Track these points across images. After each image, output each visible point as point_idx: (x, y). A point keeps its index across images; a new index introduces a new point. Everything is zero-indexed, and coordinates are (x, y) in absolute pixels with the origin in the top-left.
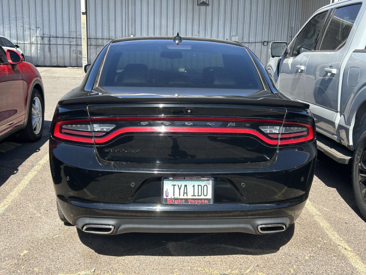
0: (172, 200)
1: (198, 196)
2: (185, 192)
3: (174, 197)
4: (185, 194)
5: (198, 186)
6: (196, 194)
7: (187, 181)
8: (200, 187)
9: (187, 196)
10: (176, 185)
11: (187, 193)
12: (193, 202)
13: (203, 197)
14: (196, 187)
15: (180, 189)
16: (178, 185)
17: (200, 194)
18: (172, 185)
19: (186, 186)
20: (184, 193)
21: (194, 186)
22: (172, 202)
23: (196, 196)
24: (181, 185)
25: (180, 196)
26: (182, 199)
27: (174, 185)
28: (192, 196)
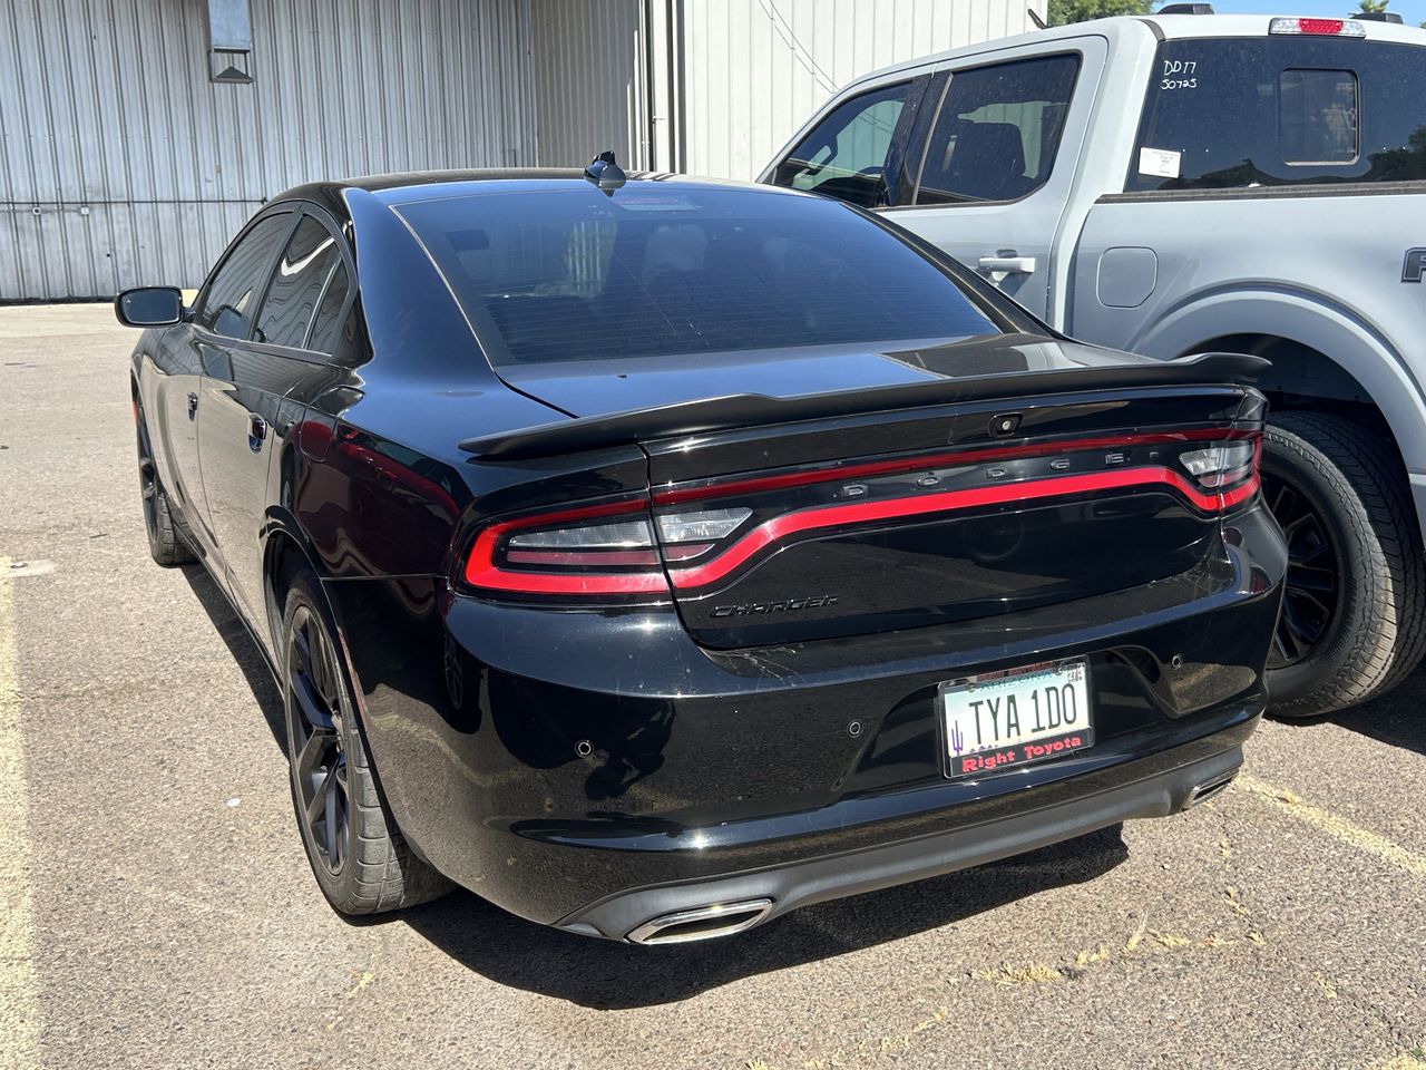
0: (977, 759)
1: (1051, 726)
2: (1013, 721)
3: (982, 747)
4: (1013, 730)
5: (1048, 690)
6: (1044, 722)
7: (1014, 680)
8: (1052, 693)
9: (1019, 734)
10: (981, 703)
11: (1017, 725)
12: (1039, 750)
13: (1064, 728)
14: (1042, 697)
15: (995, 715)
16: (989, 701)
17: (1055, 722)
18: (971, 705)
19: (1011, 699)
20: (1010, 726)
21: (1035, 696)
22: (977, 766)
23: (1044, 728)
24: (998, 699)
25: (997, 739)
26: (1004, 750)
27: (976, 705)
28: (1034, 731)
